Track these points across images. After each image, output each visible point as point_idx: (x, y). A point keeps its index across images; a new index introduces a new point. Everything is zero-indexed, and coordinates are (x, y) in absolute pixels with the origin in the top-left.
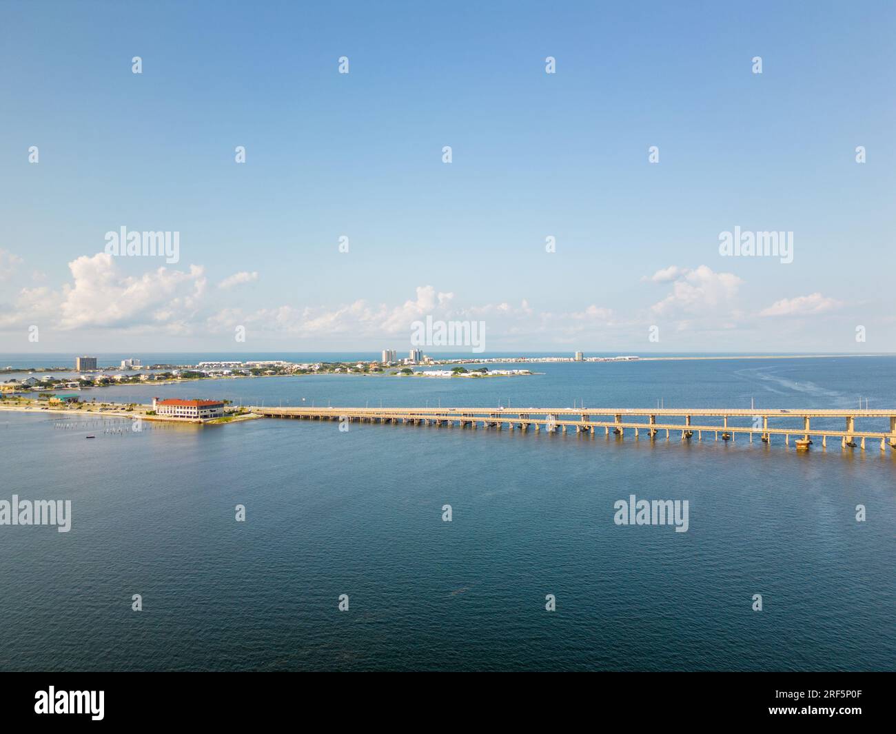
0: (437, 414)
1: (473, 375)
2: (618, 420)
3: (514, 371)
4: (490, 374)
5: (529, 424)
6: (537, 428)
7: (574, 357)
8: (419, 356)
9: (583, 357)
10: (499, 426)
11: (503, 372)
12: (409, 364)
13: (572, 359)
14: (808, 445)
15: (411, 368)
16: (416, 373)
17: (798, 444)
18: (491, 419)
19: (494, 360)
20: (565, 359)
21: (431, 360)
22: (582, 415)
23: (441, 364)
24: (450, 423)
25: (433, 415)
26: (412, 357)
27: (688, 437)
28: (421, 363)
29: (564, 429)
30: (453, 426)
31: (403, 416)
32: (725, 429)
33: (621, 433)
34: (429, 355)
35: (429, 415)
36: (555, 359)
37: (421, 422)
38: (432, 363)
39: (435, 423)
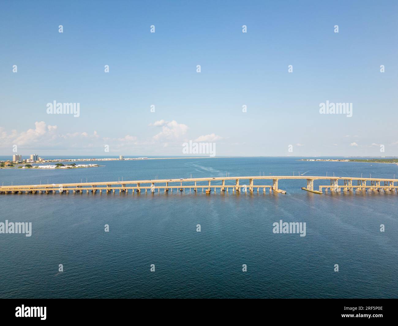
0: (46, 188)
1: (68, 167)
2: (138, 186)
3: (89, 165)
4: (77, 166)
5: (97, 190)
6: (101, 191)
7: (119, 158)
8: (36, 158)
9: (123, 158)
10: (81, 192)
11: (84, 166)
12: (30, 162)
13: (118, 159)
14: (210, 191)
15: (31, 164)
16: (34, 167)
17: (206, 191)
18: (77, 189)
19: (79, 160)
20: (115, 159)
21: (43, 160)
22: (122, 184)
23: (49, 162)
24: (54, 192)
25: (44, 188)
26: (32, 158)
27: (167, 191)
28: (37, 161)
29: (114, 191)
30: (55, 193)
31: (26, 189)
32: (181, 187)
33: (140, 191)
34: (41, 157)
35: (42, 188)
36: (110, 159)
37: (36, 193)
38: (44, 161)
39: (45, 192)
